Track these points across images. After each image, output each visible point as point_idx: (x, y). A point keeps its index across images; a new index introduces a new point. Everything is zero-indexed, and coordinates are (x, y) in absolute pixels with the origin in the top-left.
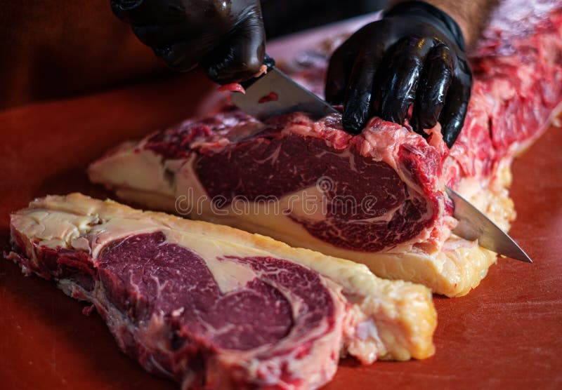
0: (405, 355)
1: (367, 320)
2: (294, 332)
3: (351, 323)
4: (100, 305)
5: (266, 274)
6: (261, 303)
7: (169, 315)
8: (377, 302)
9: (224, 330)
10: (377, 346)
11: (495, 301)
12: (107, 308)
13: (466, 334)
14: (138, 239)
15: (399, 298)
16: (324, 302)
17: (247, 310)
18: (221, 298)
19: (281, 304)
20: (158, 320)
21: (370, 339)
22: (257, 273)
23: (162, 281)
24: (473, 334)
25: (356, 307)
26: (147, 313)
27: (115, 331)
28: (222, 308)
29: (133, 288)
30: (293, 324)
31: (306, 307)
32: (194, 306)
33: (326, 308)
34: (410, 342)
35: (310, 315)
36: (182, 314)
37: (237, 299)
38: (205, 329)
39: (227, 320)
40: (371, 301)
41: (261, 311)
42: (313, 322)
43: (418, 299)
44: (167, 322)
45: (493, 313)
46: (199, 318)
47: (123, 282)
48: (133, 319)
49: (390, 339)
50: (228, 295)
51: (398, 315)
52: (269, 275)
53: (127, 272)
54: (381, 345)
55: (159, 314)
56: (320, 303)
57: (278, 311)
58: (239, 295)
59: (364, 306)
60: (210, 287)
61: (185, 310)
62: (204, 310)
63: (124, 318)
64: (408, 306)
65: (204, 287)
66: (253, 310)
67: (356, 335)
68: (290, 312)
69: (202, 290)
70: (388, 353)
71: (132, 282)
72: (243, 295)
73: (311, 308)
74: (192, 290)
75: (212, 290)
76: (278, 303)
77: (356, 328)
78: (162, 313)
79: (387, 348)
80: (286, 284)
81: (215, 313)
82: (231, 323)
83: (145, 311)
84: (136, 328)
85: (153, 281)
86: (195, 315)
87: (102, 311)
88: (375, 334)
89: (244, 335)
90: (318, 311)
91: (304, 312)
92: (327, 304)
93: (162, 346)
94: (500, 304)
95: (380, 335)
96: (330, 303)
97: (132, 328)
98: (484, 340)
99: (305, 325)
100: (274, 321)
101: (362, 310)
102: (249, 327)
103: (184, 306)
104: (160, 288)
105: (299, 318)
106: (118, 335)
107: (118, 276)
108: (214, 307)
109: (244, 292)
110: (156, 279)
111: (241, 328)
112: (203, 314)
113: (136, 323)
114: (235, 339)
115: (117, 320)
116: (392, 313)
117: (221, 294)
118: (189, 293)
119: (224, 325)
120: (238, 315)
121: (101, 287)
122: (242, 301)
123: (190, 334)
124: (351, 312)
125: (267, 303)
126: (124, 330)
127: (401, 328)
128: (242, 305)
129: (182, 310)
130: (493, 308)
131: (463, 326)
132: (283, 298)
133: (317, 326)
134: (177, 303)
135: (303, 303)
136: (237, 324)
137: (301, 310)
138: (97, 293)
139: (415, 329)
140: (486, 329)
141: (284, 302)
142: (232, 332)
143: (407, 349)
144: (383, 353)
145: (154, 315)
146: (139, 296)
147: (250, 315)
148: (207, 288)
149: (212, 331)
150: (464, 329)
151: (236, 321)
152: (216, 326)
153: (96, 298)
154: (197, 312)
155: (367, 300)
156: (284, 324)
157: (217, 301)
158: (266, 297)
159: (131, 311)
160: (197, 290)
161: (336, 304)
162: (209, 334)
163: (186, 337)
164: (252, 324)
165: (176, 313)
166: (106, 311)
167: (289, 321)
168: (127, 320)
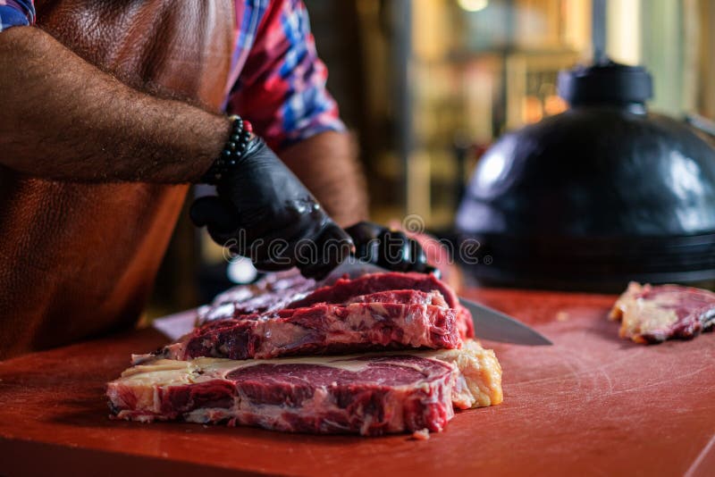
1: (460, 375)
4: (245, 413)
7: (330, 387)
16: (431, 363)
19: (404, 369)
25: (455, 362)
27: (275, 421)
35: (430, 367)
40: (463, 357)
44: (330, 392)
48: (292, 404)
55: (321, 388)
57: (406, 371)
58: (370, 370)
59: (459, 361)
63: (282, 408)
64: (485, 359)
68: (414, 370)
72: (373, 369)
78: (324, 387)
83: (304, 394)
84: (298, 409)
85: (294, 379)
87: (251, 415)
91: (424, 368)
92: (435, 363)
93: (334, 408)
95: (468, 387)
97: (293, 411)
101: (458, 366)
104: (304, 379)
106: (281, 421)
108: (360, 376)
110: (296, 377)
113: (297, 406)
115: (273, 414)
120: (382, 375)
121: (243, 399)
125: (394, 369)
126: (287, 416)
135: (418, 365)
137: (421, 367)
138: (239, 405)
145: (317, 391)
146: (293, 387)
153: (240, 409)
159: (288, 399)
160: (335, 374)
166: (255, 414)
168: (286, 408)
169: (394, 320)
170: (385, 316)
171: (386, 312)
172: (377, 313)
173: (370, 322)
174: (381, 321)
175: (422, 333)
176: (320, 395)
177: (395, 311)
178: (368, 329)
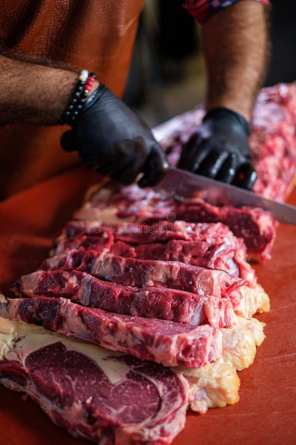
0: (223, 404)
1: (200, 390)
2: (163, 407)
3: (192, 394)
4: (33, 394)
5: (136, 367)
6: (138, 388)
7: (84, 403)
8: (206, 381)
9: (121, 410)
10: (207, 402)
11: (266, 357)
12: (38, 397)
13: (254, 383)
14: (48, 349)
15: (219, 376)
16: (176, 383)
17: (131, 394)
18: (113, 388)
19: (150, 387)
20: (78, 406)
21: (203, 398)
22: (130, 368)
23: (73, 379)
24: (258, 382)
25: (195, 385)
26: (69, 401)
27: (47, 412)
28: (116, 395)
29: (56, 386)
30: (161, 401)
31: (166, 388)
32: (98, 395)
33: (178, 387)
34: (226, 398)
35: (170, 393)
36: (92, 401)
37: (123, 387)
38: (109, 411)
39: (121, 403)
40: (203, 380)
41: (140, 394)
42: (173, 397)
43: (229, 375)
44: (84, 408)
45: (267, 365)
46: (103, 403)
47: (49, 381)
48: (59, 405)
49: (214, 397)
50: (117, 385)
51: (219, 385)
52: (138, 368)
53: (49, 374)
54: (209, 401)
55: (77, 403)
56: (173, 384)
57: (149, 392)
58: (123, 384)
59: (199, 384)
60: (104, 381)
61: (93, 398)
62: (105, 397)
63: (53, 404)
64: (224, 380)
65: (101, 380)
66: (135, 394)
67: (195, 399)
68: (157, 392)
69: (100, 383)
70: (214, 404)
71: (54, 381)
72: (126, 384)
73: (170, 389)
74: (94, 384)
75: (106, 382)
76: (148, 387)
77: (195, 396)
78: (80, 402)
79: (212, 402)
80: (150, 373)
81: (113, 399)
82: (124, 404)
83: (67, 400)
84: (62, 410)
85: (67, 379)
86: (100, 402)
87: (35, 399)
88: (205, 395)
89: (134, 412)
90: (174, 390)
91: (166, 392)
92: (178, 384)
93: (83, 422)
94: (269, 359)
95: (208, 396)
96: (180, 383)
97: (60, 411)
98: (265, 385)
99: (169, 400)
100: (149, 400)
101: (198, 386)
102: (135, 405)
103: (92, 395)
104: (74, 384)
105: (163, 396)
106: (51, 415)
107: (44, 377)
108: (111, 395)
109: (126, 382)
110: (69, 378)
111: (131, 407)
112: (106, 401)
113: (62, 407)
114: (130, 415)
115: (48, 406)
116: (215, 385)
117: (113, 385)
118: (92, 386)
119: (120, 407)
120: (126, 399)
121: (33, 384)
122: (127, 388)
123: (102, 415)
124: (193, 388)
125: (142, 387)
127: (221, 391)
128: (127, 391)
129: (91, 398)
130: (266, 362)
131: (251, 377)
132: (151, 383)
133: (176, 400)
134: (87, 393)
135: (163, 385)
136: (128, 405)
137: (163, 391)
138: (30, 387)
139: (229, 391)
140: (264, 377)
141: (152, 385)
142: (126, 411)
143: (225, 401)
144: (211, 405)
145: (75, 403)
146: (62, 391)
147: (134, 397)
148: (103, 381)
149: (114, 411)
150: (252, 379)
151: (126, 403)
152: (116, 408)
153: (30, 390)
154: (101, 399)
155: (200, 380)
156: (155, 401)
157: (111, 390)
158: (140, 384)
159: (57, 400)
160: (96, 383)
161: (184, 384)
162: (113, 415)
163: (99, 418)
164: (136, 403)
165: (88, 401)
166: (38, 399)
167: (158, 399)
168: (55, 406)
169: (148, 347)
170: (141, 341)
171: (143, 339)
172: (136, 338)
173: (131, 343)
174: (139, 345)
175: (169, 359)
176: (75, 409)
177: (149, 341)
178: (129, 347)
